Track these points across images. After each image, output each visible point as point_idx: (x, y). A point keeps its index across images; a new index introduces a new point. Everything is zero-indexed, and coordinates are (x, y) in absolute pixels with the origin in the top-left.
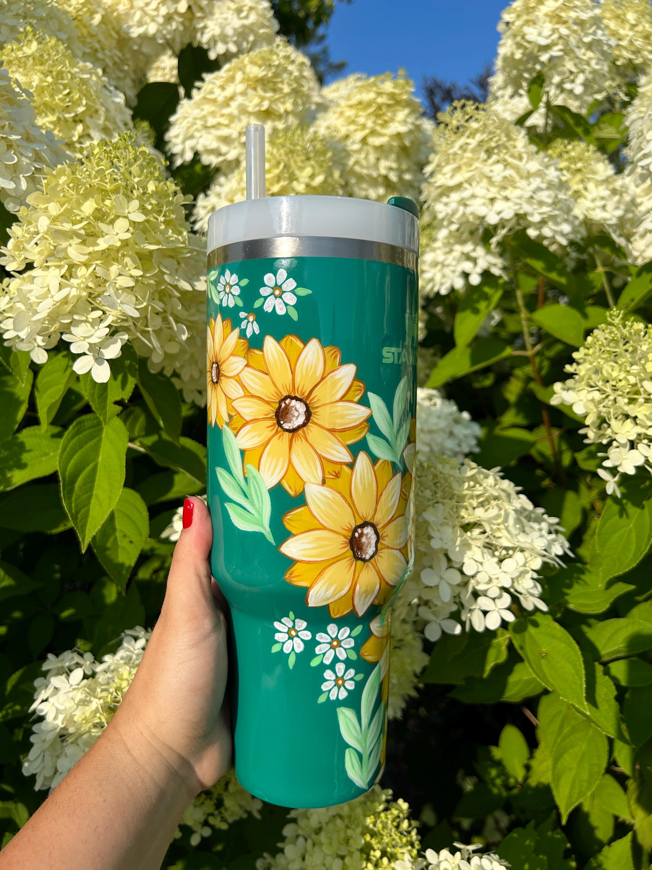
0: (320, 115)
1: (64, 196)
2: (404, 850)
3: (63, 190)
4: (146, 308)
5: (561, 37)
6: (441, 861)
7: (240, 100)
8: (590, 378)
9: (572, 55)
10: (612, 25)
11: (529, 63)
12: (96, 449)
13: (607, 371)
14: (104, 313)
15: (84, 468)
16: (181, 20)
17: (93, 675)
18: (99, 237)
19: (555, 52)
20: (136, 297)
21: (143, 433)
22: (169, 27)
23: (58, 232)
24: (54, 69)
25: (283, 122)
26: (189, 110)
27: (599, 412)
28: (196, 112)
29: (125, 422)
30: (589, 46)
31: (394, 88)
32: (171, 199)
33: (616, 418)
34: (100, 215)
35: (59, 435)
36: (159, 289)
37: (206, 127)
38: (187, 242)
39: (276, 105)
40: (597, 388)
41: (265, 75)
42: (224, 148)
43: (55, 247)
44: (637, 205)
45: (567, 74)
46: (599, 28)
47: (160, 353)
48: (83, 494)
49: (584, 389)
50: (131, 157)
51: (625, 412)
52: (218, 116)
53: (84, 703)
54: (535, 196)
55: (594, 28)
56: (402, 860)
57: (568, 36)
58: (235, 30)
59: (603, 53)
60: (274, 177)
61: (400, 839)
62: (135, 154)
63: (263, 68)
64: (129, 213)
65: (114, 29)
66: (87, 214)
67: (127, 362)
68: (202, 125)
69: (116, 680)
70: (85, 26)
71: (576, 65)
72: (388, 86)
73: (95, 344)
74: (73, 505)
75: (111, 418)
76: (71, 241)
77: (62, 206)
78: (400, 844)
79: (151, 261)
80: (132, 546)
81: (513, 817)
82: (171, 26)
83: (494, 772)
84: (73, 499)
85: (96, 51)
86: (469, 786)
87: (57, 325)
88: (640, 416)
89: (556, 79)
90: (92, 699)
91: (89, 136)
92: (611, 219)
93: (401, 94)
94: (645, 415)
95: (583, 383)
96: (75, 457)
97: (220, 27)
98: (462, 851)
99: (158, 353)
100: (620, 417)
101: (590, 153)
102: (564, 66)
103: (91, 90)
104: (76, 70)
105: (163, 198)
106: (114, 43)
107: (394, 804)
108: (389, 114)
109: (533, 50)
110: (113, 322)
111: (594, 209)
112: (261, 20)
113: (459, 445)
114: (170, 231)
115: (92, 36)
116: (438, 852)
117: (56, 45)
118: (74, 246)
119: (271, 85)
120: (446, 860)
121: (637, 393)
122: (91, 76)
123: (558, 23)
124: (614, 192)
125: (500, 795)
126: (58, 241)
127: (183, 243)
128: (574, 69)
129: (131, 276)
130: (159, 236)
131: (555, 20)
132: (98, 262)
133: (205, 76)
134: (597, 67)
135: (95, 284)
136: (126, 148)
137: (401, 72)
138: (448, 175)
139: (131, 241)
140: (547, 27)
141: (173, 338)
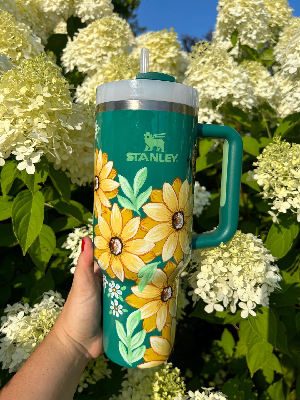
0: (134, 49)
1: (11, 85)
2: (178, 391)
3: (11, 82)
4: (52, 138)
5: (246, 13)
6: (196, 396)
7: (96, 41)
8: (265, 168)
9: (251, 21)
10: (269, 8)
11: (231, 25)
12: (30, 206)
13: (273, 165)
14: (32, 141)
15: (24, 216)
16: (68, 4)
17: (29, 314)
18: (29, 104)
19: (243, 20)
20: (47, 133)
21: (53, 199)
22: (62, 8)
23: (8, 102)
24: (7, 26)
25: (116, 52)
26: (72, 46)
27: (270, 184)
28: (75, 47)
29: (43, 194)
30: (259, 17)
31: (168, 36)
32: (63, 86)
33: (277, 187)
34: (29, 94)
35: (12, 200)
36: (58, 129)
37: (80, 54)
38: (71, 107)
39: (113, 44)
40: (268, 173)
41: (108, 30)
42: (89, 64)
43: (7, 109)
44: (280, 90)
45: (249, 30)
46: (263, 9)
47: (59, 160)
48: (24, 228)
49: (262, 173)
50: (44, 66)
51: (281, 184)
52: (86, 49)
53: (25, 327)
54: (237, 86)
55: (260, 9)
56: (178, 396)
57: (249, 12)
58: (93, 9)
59: (265, 20)
60: (113, 77)
61: (177, 386)
62: (46, 64)
63: (107, 26)
64: (43, 93)
65: (36, 8)
66: (23, 93)
67: (44, 165)
68: (78, 53)
69: (40, 316)
70: (22, 7)
71: (252, 26)
72: (165, 36)
73: (27, 156)
74: (19, 233)
75: (36, 191)
76: (15, 107)
77: (10, 90)
78: (176, 389)
79: (54, 116)
80: (48, 252)
81: (228, 372)
82: (63, 7)
83: (219, 353)
84: (19, 230)
85: (28, 18)
86: (207, 359)
87: (9, 147)
88: (289, 186)
89: (244, 32)
90: (28, 325)
91: (24, 58)
92: (269, 97)
93: (171, 39)
94: (291, 185)
95: (262, 171)
96: (20, 210)
97: (87, 7)
98: (205, 391)
99: (58, 160)
100: (279, 186)
101: (259, 66)
102: (247, 26)
103: (25, 36)
104: (17, 27)
105: (60, 86)
106: (36, 15)
107: (173, 370)
108: (166, 49)
109: (233, 19)
110: (36, 145)
111: (261, 92)
112: (106, 4)
113: (201, 202)
114: (63, 102)
115: (26, 11)
116: (194, 392)
117: (8, 15)
118: (16, 109)
119: (110, 34)
120: (198, 395)
121: (287, 175)
122: (25, 30)
123: (244, 6)
124: (270, 84)
125: (222, 363)
126: (9, 106)
127: (70, 107)
128: (252, 28)
129: (45, 123)
130: (58, 104)
131: (243, 5)
132: (29, 117)
133: (79, 30)
134: (262, 27)
135: (27, 127)
136: (41, 62)
137: (171, 29)
138: (196, 76)
139: (45, 106)
140: (239, 8)
141: (65, 153)
